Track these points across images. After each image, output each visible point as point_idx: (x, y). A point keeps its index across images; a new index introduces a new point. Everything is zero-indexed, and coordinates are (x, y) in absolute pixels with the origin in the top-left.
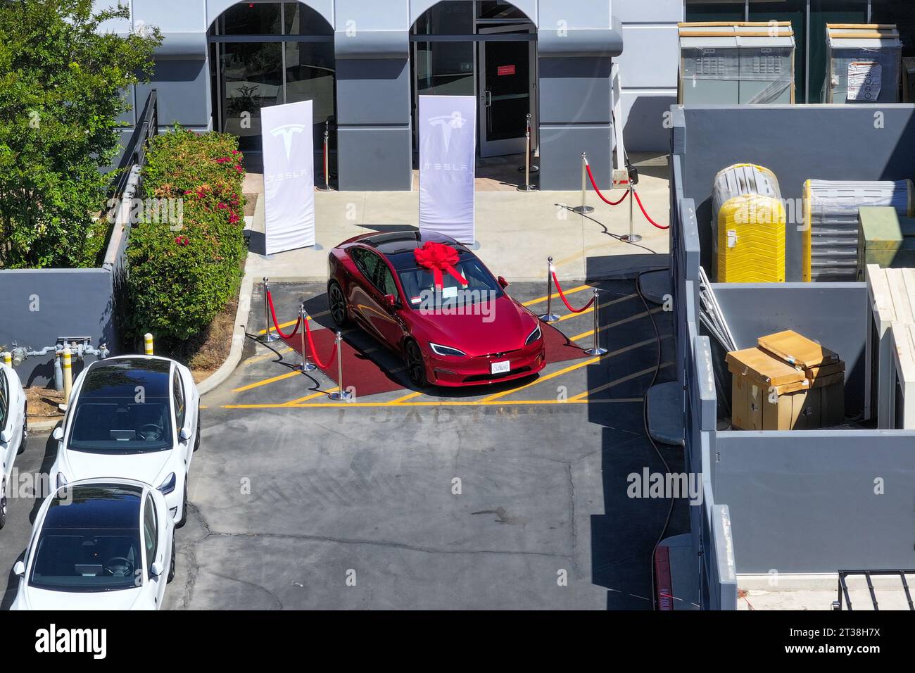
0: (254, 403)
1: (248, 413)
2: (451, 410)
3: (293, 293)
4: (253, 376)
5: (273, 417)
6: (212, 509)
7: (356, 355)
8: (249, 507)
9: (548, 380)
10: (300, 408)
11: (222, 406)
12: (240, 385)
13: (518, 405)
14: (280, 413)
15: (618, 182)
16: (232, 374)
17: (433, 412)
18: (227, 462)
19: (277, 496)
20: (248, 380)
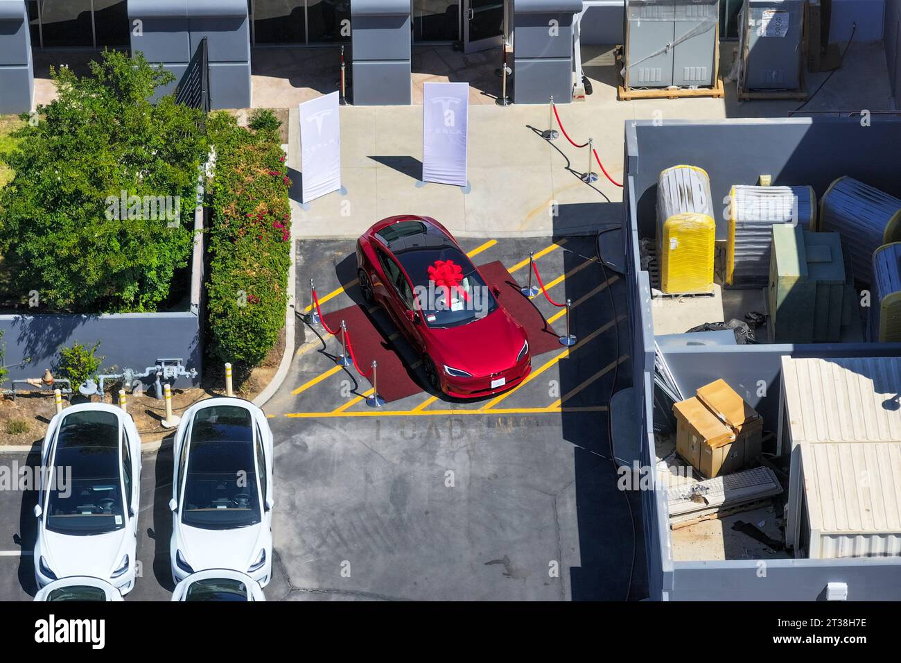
0: (310, 410)
1: (307, 424)
2: (460, 420)
3: (328, 253)
4: (306, 372)
5: (326, 430)
6: (291, 557)
7: (382, 343)
8: (318, 554)
9: (532, 380)
10: (345, 418)
11: (286, 415)
12: (297, 385)
13: (512, 414)
14: (330, 424)
15: (576, 97)
16: (290, 370)
17: (448, 423)
18: (297, 492)
19: (338, 540)
20: (303, 378)
